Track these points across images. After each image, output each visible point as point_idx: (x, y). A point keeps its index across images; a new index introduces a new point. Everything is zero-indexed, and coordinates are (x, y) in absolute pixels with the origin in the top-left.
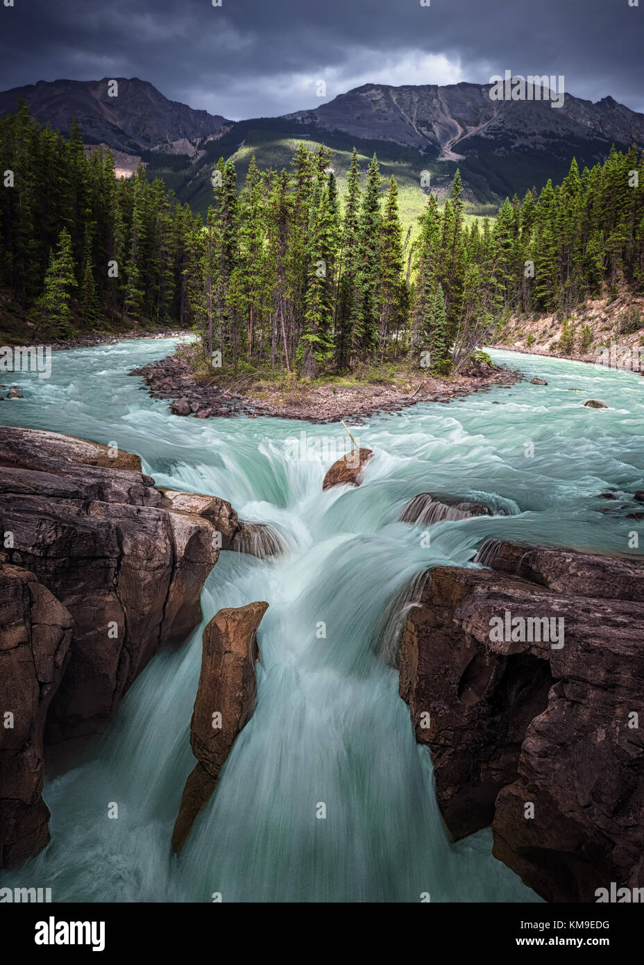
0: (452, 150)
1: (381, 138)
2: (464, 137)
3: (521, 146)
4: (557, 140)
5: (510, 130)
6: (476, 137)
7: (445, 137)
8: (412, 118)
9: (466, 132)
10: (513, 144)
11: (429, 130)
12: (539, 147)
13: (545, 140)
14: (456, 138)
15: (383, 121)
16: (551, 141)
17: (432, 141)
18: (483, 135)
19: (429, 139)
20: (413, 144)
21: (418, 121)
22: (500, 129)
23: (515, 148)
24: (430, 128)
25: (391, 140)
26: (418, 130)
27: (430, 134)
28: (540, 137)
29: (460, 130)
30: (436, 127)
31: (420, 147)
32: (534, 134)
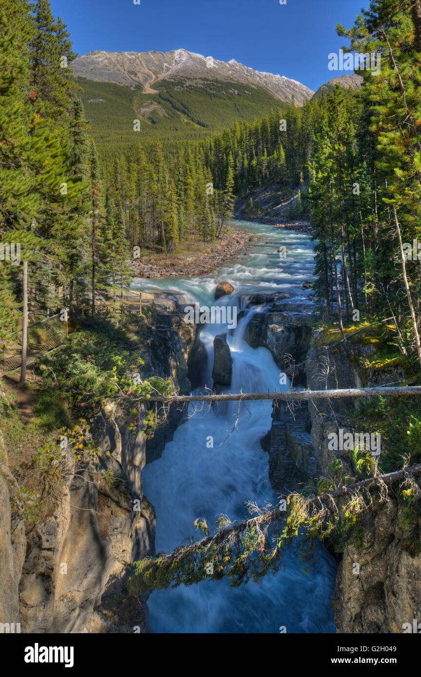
0: (151, 87)
1: (107, 81)
2: (157, 80)
3: (190, 85)
4: (209, 82)
5: (182, 77)
6: (164, 81)
7: (146, 80)
8: (124, 70)
9: (157, 77)
10: (185, 84)
11: (135, 76)
12: (200, 86)
13: (203, 82)
14: (152, 81)
15: (107, 72)
16: (206, 82)
17: (138, 83)
18: (167, 79)
19: (136, 81)
20: (126, 85)
21: (128, 72)
22: (176, 76)
23: (186, 87)
24: (136, 75)
25: (114, 82)
26: (130, 77)
27: (136, 79)
28: (199, 80)
29: (154, 77)
30: (139, 75)
31: (131, 86)
32: (196, 79)
